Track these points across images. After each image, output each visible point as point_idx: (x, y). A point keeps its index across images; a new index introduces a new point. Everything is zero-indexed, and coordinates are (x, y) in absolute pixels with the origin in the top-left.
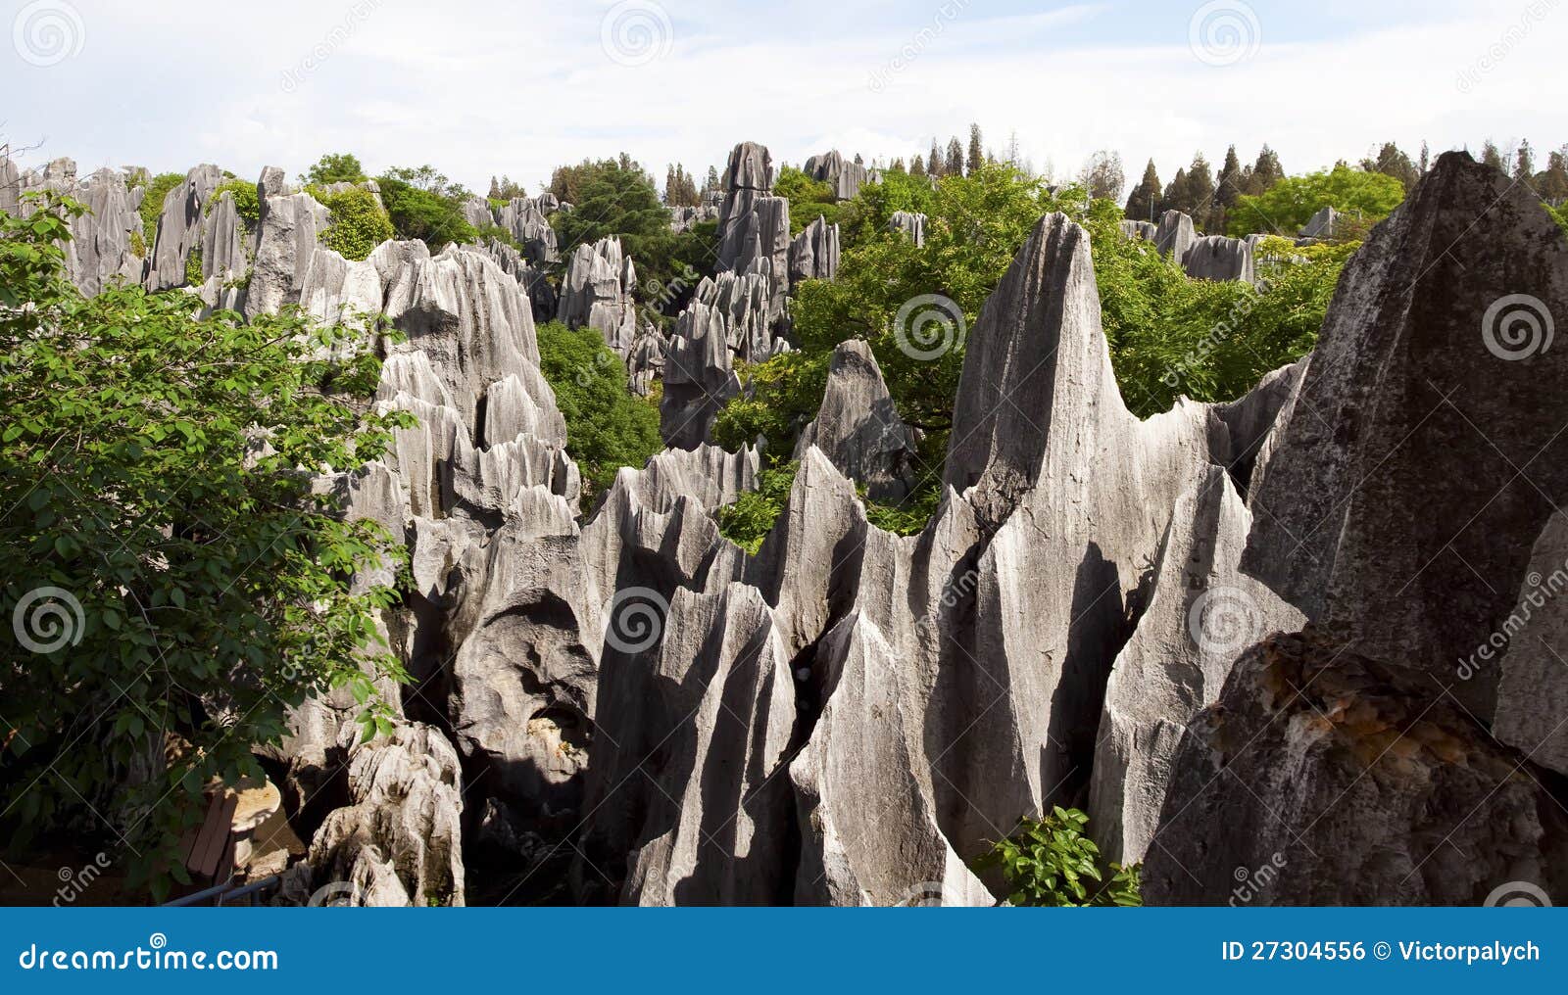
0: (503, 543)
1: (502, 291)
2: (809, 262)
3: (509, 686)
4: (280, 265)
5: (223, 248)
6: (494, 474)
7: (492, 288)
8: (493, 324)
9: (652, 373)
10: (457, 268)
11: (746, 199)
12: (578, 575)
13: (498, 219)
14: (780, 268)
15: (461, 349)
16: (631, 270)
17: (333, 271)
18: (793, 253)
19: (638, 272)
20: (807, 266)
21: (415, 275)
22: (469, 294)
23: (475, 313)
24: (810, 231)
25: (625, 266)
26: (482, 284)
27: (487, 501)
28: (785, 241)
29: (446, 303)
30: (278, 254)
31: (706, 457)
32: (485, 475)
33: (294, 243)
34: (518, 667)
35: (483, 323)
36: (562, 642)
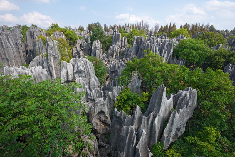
0: (96, 106)
1: (90, 65)
2: (123, 42)
3: (98, 122)
4: (52, 54)
5: (41, 48)
6: (93, 95)
7: (88, 65)
8: (89, 70)
9: (105, 60)
10: (83, 63)
11: (115, 33)
12: (105, 108)
13: (81, 34)
14: (120, 44)
15: (85, 75)
16: (101, 45)
17: (65, 65)
18: (121, 41)
19: (102, 45)
20: (123, 43)
21: (78, 65)
22: (85, 66)
23: (86, 69)
24: (124, 38)
25: (100, 44)
26: (87, 65)
27: (92, 98)
28: (120, 39)
29: (82, 69)
30: (52, 52)
31: (118, 87)
32: (92, 95)
33: (54, 50)
34: (99, 119)
35: (88, 71)
36: (104, 116)
